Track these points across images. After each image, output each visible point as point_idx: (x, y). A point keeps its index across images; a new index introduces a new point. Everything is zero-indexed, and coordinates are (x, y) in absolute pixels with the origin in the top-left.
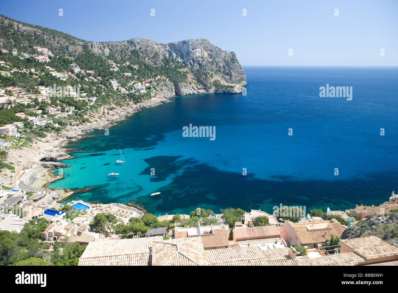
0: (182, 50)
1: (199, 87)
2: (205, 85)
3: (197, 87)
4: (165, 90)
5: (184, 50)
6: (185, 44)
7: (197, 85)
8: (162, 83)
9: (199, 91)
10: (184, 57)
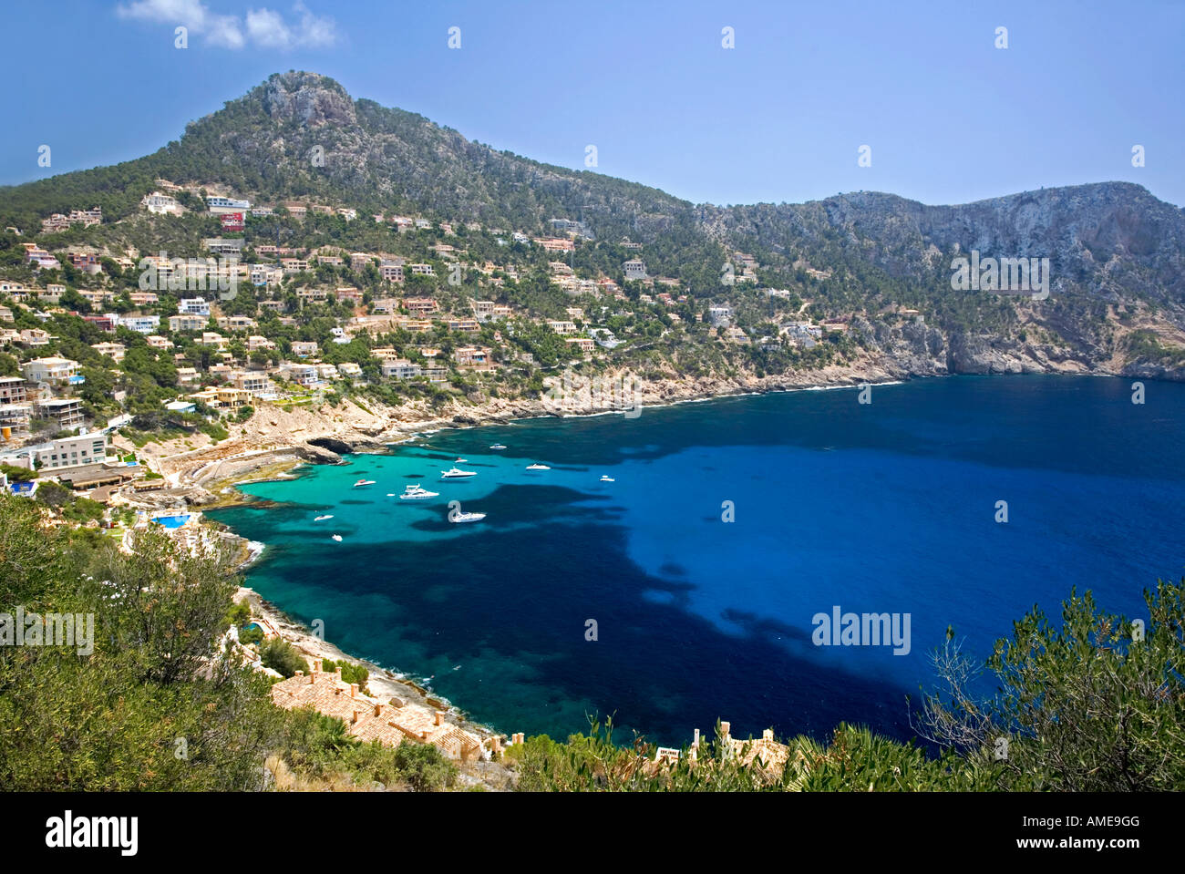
0: (1017, 226)
1: (1057, 350)
2: (1085, 347)
3: (1048, 351)
4: (902, 348)
5: (1025, 225)
6: (1031, 204)
7: (1051, 344)
8: (899, 326)
9: (1054, 365)
10: (1021, 249)
